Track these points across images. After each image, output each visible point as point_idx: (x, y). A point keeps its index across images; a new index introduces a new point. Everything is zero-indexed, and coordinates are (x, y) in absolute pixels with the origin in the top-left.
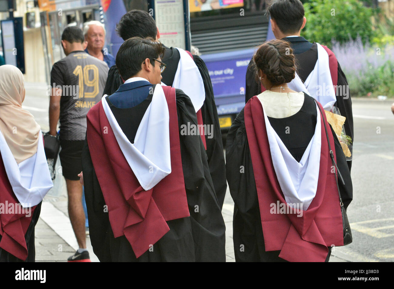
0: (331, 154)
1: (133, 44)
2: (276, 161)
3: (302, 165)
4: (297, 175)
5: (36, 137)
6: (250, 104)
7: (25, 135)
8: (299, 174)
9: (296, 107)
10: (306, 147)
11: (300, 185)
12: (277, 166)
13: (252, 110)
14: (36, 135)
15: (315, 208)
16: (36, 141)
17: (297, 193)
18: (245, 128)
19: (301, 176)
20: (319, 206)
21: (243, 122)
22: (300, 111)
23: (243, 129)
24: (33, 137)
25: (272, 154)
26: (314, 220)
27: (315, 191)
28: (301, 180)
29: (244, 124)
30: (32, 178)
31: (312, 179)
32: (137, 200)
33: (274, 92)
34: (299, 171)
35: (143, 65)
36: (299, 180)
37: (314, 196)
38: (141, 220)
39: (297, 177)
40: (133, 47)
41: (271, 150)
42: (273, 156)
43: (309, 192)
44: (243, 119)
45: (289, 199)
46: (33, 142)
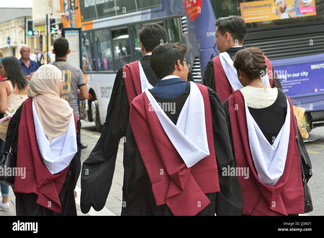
0: (297, 139)
1: (166, 49)
2: (253, 144)
3: (274, 147)
4: (270, 155)
5: (67, 119)
6: (234, 95)
7: (58, 117)
8: (271, 155)
9: (271, 101)
10: (278, 133)
11: (271, 164)
12: (253, 149)
13: (235, 101)
14: (67, 117)
15: (282, 184)
16: (67, 122)
17: (268, 171)
18: (229, 115)
19: (272, 157)
20: (285, 182)
21: (228, 110)
22: (274, 104)
23: (228, 115)
24: (65, 119)
25: (250, 138)
26: (280, 195)
27: (282, 170)
28: (272, 160)
29: (229, 111)
30: (62, 150)
31: (281, 160)
32: (180, 175)
33: (253, 87)
34: (272, 152)
35: (176, 66)
36: (271, 160)
37: (281, 174)
38: (180, 192)
39: (269, 157)
40: (166, 52)
41: (249, 135)
42: (251, 140)
43: (278, 171)
44: (228, 108)
45: (261, 176)
46: (64, 123)
